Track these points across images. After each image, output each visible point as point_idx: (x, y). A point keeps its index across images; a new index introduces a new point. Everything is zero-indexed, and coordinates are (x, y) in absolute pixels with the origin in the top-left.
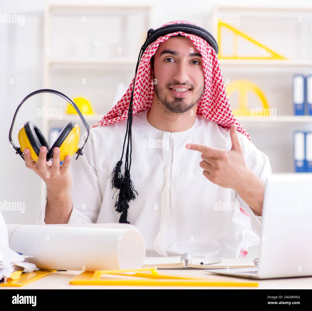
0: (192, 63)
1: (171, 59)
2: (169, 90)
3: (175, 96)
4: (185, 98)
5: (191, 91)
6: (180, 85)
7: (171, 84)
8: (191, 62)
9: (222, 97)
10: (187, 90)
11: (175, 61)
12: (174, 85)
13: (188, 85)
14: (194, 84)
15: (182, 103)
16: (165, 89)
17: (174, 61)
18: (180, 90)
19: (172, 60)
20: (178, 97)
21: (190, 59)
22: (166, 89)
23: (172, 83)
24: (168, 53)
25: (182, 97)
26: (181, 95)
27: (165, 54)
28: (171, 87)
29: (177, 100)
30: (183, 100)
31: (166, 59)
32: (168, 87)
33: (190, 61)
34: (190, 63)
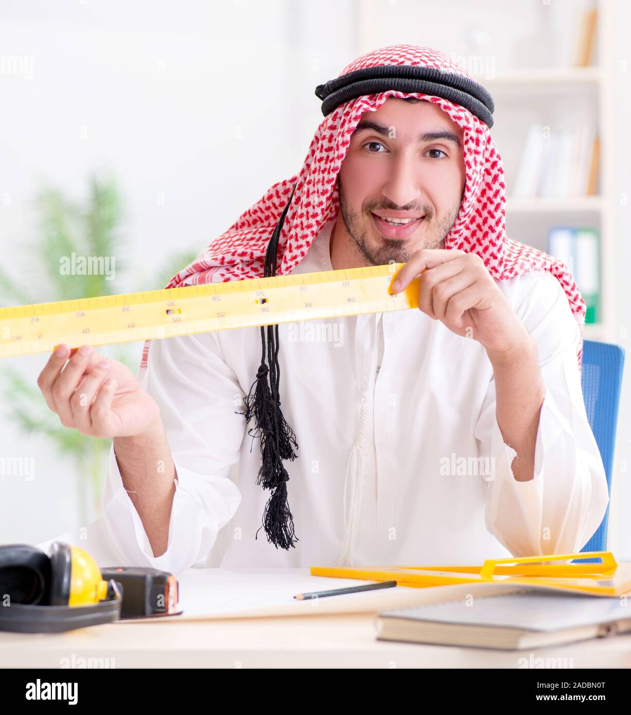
0: (428, 154)
1: (377, 144)
2: (372, 217)
3: (384, 235)
4: (408, 241)
5: (424, 220)
6: (397, 209)
7: (375, 205)
8: (426, 152)
9: (493, 231)
10: (415, 219)
11: (388, 151)
12: (383, 210)
13: (417, 209)
14: (430, 204)
15: (402, 252)
16: (361, 217)
17: (386, 150)
18: (397, 221)
19: (382, 149)
20: (392, 238)
21: (423, 148)
22: (365, 214)
23: (377, 204)
24: (371, 129)
25: (402, 239)
26: (398, 233)
27: (365, 130)
28: (375, 212)
29: (389, 246)
30: (403, 246)
31: (368, 144)
32: (370, 211)
33: (423, 150)
34: (424, 155)
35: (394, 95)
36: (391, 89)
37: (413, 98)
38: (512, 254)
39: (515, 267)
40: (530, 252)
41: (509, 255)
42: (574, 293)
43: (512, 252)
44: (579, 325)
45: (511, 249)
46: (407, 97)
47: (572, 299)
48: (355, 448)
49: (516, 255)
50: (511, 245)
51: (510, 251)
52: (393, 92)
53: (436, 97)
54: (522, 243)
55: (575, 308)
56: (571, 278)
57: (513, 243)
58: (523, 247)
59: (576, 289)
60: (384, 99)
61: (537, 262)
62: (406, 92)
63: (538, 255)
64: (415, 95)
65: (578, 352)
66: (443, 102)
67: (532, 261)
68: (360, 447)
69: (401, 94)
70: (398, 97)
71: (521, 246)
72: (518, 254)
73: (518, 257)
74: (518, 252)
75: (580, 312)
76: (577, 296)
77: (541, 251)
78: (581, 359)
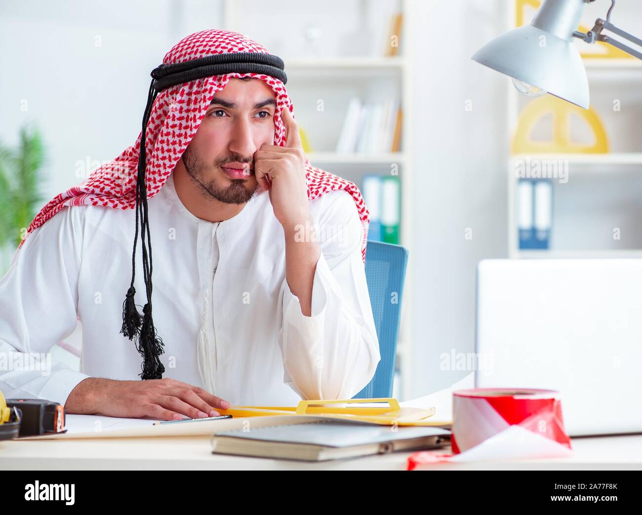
32: (221, 165)
35: (234, 76)
36: (232, 72)
37: (247, 77)
38: (316, 179)
39: (319, 190)
40: (330, 178)
41: (314, 181)
42: (362, 207)
43: (316, 178)
44: (364, 230)
45: (315, 176)
46: (244, 76)
47: (360, 210)
48: (201, 332)
49: (319, 180)
50: (315, 172)
51: (314, 177)
52: (234, 74)
53: (264, 75)
54: (323, 169)
55: (362, 217)
56: (359, 195)
57: (316, 170)
58: (323, 173)
59: (363, 203)
60: (228, 80)
61: (335, 185)
62: (242, 73)
63: (336, 180)
64: (249, 75)
65: (363, 250)
66: (269, 79)
67: (332, 185)
68: (205, 330)
69: (239, 75)
70: (237, 77)
71: (322, 172)
72: (321, 179)
73: (320, 181)
74: (320, 177)
75: (366, 220)
76: (364, 208)
77: (338, 175)
78: (365, 255)
